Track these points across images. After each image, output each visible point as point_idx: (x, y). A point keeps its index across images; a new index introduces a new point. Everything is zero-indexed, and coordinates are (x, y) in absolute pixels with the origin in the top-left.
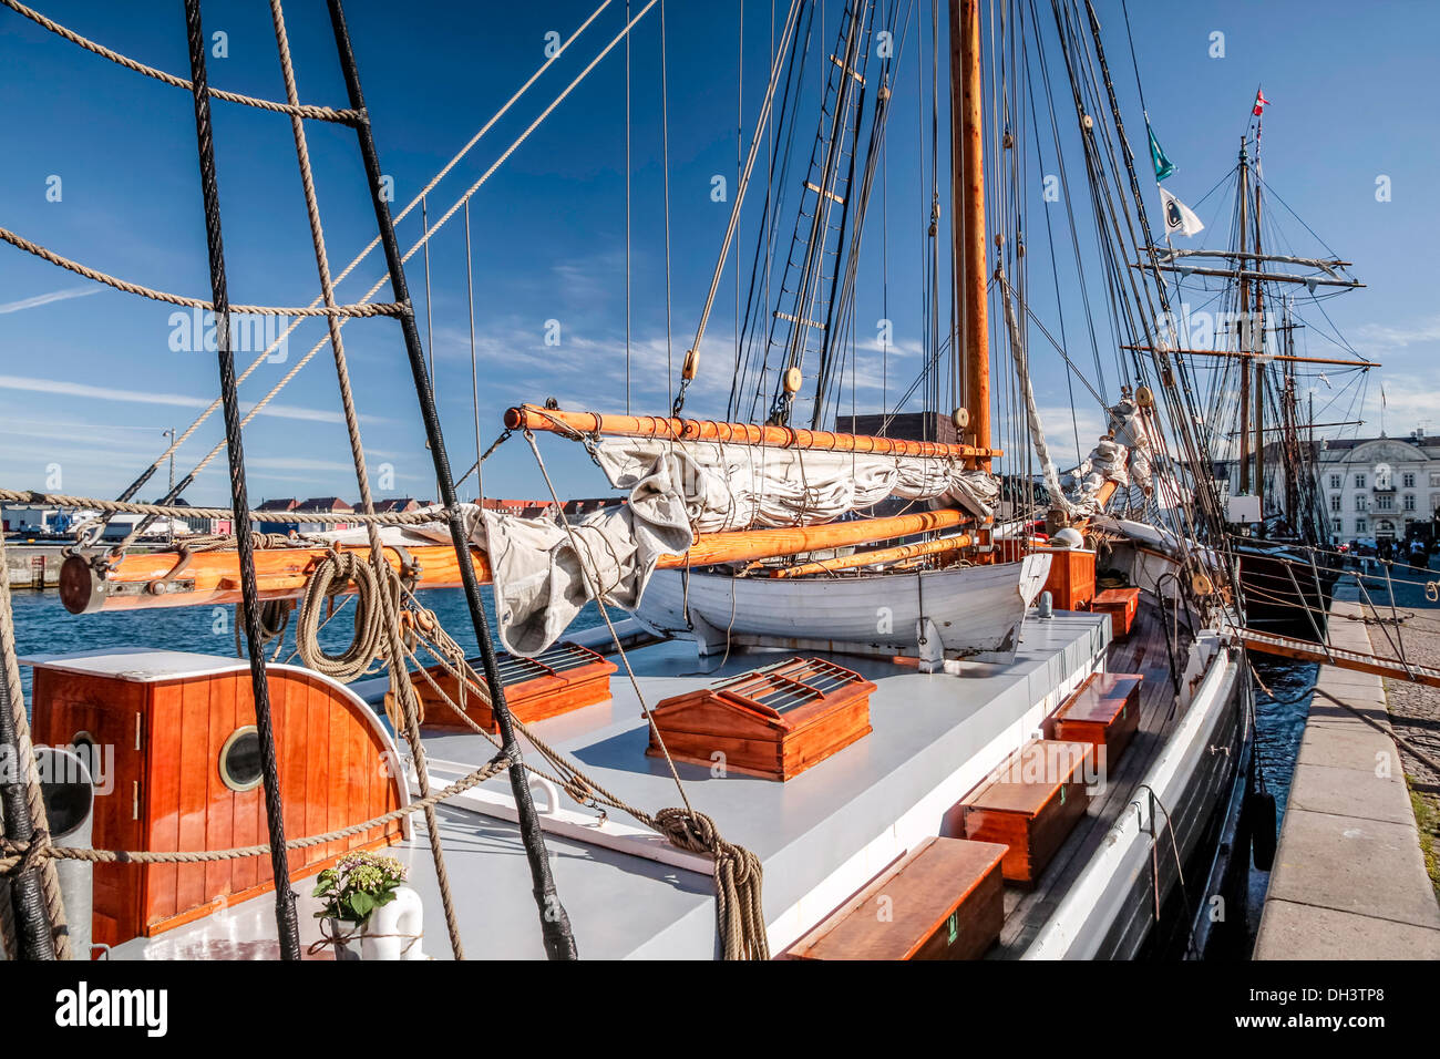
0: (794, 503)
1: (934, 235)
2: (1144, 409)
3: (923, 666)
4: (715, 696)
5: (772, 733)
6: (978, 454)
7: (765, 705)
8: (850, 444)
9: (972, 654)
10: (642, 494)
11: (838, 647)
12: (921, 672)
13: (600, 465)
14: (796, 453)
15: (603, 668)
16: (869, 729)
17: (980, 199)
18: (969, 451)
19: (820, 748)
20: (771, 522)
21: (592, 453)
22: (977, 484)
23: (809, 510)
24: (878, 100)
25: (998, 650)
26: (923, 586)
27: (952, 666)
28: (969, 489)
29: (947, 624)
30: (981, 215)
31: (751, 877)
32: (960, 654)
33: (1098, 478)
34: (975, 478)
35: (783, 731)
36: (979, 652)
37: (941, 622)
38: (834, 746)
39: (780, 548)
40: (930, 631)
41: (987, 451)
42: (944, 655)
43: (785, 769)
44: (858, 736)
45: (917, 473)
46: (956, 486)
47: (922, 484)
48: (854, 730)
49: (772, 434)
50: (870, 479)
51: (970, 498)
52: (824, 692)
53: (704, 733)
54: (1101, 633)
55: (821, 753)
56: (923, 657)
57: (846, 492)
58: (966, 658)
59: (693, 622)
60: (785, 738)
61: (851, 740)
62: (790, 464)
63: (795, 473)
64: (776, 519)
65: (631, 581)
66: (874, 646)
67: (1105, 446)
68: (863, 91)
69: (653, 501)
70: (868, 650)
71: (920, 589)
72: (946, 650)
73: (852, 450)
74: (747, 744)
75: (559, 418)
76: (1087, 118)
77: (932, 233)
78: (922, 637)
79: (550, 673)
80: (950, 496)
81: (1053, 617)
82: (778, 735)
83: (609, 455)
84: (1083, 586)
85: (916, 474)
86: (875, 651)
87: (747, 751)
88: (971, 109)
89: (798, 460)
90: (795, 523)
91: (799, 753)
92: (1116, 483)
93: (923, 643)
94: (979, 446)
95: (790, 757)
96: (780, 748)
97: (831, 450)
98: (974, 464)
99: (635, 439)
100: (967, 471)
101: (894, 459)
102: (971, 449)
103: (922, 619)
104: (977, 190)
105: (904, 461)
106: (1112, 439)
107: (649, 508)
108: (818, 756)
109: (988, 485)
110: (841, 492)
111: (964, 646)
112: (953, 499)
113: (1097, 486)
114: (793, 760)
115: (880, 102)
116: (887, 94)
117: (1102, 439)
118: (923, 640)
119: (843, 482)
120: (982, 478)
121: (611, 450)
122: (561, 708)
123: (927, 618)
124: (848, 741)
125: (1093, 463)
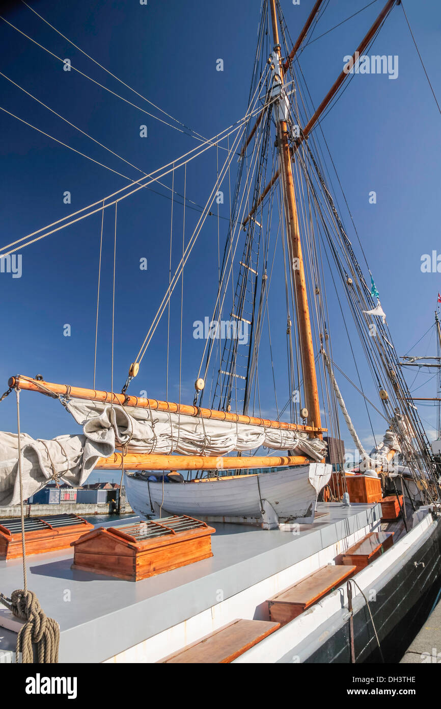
0: (199, 443)
1: (289, 334)
2: (384, 401)
3: (265, 526)
4: (105, 531)
5: (130, 552)
6: (314, 430)
7: (130, 535)
8: (235, 418)
9: (292, 520)
10: (95, 429)
11: (227, 520)
12: (264, 529)
13: (70, 412)
14: (201, 419)
15: (85, 527)
16: (211, 555)
17: (307, 316)
18: (308, 428)
19: (168, 563)
20: (186, 453)
21: (64, 405)
22: (314, 445)
23: (208, 448)
24: (263, 280)
25: (305, 516)
26: (260, 482)
27: (283, 527)
28: (309, 446)
29: (277, 503)
30: (308, 323)
31: (45, 636)
32: (286, 520)
33: (387, 449)
34: (313, 442)
35: (136, 550)
36: (295, 518)
37: (273, 502)
38: (181, 563)
39: (188, 465)
40: (266, 506)
41: (319, 429)
42: (279, 521)
43: (137, 574)
44: (201, 558)
45: (278, 436)
46: (302, 444)
47: (280, 441)
48: (197, 555)
49: (184, 408)
50: (247, 435)
51: (310, 450)
52: (176, 531)
53: (98, 553)
54: (374, 513)
55: (169, 567)
56: (265, 521)
57: (231, 440)
58: (290, 522)
59: (154, 508)
60: (138, 555)
61: (195, 560)
62: (198, 424)
63: (200, 430)
64: (189, 451)
65: (77, 470)
66: (245, 518)
67: (389, 434)
68: (257, 277)
69: (100, 432)
70: (242, 520)
71: (258, 483)
72: (279, 518)
73: (237, 422)
74: (118, 559)
75: (43, 385)
76: (349, 279)
77: (288, 333)
78: (263, 510)
79: (49, 528)
80: (299, 449)
81: (350, 506)
82: (133, 553)
83: (76, 407)
84: (374, 495)
85: (276, 436)
86: (245, 521)
87: (119, 563)
88: (300, 279)
89: (201, 423)
90: (201, 454)
91: (150, 564)
92: (395, 450)
93: (263, 513)
94: (315, 426)
95: (142, 566)
96: (135, 561)
97: (223, 420)
98: (313, 435)
99: (94, 401)
100: (310, 439)
101: (263, 428)
102: (311, 428)
103: (262, 500)
104: (306, 312)
105: (269, 430)
106: (391, 431)
107: (97, 435)
108: (168, 568)
109: (320, 445)
110: (228, 440)
111: (288, 515)
112: (301, 450)
113: (386, 452)
114: (145, 568)
115: (264, 281)
116: (266, 277)
117: (387, 431)
118: (263, 512)
119: (231, 436)
120: (317, 442)
121: (77, 405)
122: (54, 547)
123: (264, 500)
124: (192, 561)
125: (384, 442)
